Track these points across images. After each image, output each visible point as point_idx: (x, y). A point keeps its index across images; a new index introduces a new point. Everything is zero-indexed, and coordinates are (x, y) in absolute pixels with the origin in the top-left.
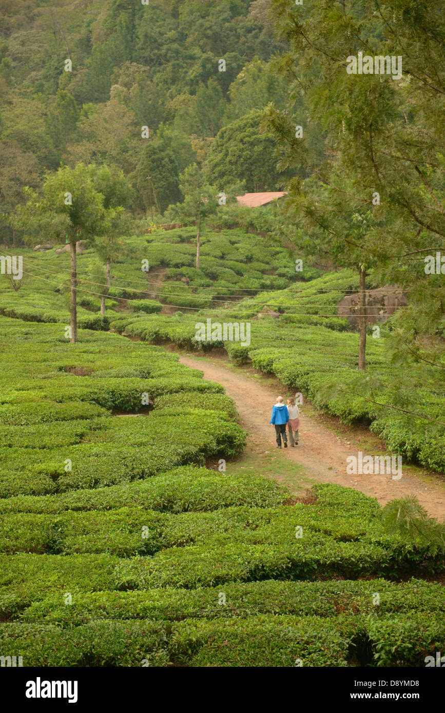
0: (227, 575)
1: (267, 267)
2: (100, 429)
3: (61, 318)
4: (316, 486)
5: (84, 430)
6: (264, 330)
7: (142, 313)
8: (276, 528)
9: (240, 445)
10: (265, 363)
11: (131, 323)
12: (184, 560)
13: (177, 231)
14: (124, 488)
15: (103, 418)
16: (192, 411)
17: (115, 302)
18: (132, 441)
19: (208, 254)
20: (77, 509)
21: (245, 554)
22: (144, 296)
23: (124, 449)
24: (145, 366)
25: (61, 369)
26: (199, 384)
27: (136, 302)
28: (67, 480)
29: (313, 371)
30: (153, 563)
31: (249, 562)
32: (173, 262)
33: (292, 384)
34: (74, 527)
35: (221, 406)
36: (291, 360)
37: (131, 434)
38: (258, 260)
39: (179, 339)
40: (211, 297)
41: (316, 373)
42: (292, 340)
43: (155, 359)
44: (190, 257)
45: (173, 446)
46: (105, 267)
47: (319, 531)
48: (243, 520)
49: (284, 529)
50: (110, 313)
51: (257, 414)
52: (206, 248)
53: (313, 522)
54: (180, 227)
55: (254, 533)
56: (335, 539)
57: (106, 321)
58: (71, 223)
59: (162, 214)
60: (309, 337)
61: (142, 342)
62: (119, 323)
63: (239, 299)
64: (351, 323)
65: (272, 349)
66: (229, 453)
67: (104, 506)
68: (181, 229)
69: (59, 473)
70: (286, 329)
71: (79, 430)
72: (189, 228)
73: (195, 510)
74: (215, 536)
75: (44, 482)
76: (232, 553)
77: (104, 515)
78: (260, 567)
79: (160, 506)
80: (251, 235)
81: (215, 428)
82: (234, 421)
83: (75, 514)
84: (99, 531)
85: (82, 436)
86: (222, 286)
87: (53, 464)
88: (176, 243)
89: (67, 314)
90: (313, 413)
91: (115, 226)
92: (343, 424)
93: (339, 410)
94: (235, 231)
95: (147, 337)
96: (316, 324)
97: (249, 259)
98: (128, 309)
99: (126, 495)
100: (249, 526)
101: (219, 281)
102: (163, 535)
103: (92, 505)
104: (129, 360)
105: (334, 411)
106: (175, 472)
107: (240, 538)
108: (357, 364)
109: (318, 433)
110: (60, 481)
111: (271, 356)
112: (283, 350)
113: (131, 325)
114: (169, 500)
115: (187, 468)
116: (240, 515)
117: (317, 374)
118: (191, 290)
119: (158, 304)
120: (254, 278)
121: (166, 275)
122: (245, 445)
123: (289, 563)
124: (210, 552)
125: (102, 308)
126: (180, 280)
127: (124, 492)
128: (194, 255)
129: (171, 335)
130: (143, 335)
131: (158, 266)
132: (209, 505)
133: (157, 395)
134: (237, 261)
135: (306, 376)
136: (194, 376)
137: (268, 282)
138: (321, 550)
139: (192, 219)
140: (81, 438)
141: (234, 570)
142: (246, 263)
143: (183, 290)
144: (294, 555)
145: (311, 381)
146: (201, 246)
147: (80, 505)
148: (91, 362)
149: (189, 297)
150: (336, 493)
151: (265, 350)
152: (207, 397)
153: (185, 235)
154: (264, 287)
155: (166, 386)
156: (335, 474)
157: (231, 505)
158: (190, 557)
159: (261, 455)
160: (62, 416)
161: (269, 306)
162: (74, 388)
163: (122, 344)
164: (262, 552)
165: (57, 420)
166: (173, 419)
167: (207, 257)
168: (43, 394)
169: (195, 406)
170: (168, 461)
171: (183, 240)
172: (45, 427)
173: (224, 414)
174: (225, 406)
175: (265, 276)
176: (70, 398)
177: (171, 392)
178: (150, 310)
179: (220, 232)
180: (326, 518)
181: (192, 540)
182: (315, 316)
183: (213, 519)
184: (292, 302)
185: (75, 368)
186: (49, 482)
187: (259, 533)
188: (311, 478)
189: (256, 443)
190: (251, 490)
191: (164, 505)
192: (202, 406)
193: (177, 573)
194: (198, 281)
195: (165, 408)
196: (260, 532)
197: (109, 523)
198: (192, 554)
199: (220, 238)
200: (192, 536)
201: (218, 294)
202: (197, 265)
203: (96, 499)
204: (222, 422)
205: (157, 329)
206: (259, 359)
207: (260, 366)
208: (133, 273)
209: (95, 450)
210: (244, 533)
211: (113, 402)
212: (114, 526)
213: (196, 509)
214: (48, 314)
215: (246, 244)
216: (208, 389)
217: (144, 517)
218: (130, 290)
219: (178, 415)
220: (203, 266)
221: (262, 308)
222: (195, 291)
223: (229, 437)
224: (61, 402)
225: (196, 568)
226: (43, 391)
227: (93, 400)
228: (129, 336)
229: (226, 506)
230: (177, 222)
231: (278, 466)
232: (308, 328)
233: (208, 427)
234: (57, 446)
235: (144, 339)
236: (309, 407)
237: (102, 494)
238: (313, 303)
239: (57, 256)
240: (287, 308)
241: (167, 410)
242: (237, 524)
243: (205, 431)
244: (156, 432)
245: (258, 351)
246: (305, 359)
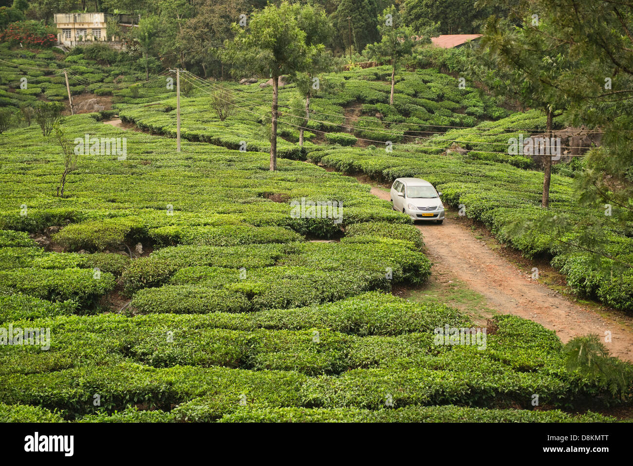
0: (409, 398)
1: (457, 106)
2: (294, 253)
3: (263, 147)
4: (497, 317)
5: (279, 253)
6: (451, 165)
7: (337, 145)
8: (457, 355)
9: (425, 273)
10: (452, 197)
11: (327, 154)
12: (368, 381)
13: (374, 69)
14: (314, 310)
15: (297, 243)
16: (381, 240)
17: (313, 134)
18: (323, 266)
19: (402, 92)
20: (269, 328)
21: (426, 379)
22: (340, 129)
23: (315, 273)
24: (338, 196)
25: (260, 195)
26: (388, 214)
27: (333, 135)
28: (261, 300)
29: (498, 206)
30: (339, 383)
31: (430, 387)
32: (368, 99)
33: (476, 217)
34: (266, 345)
35: (409, 236)
36: (478, 195)
37: (323, 259)
38: (449, 99)
39: (371, 172)
40: (402, 132)
41: (500, 208)
42: (478, 176)
43: (348, 189)
44: (384, 94)
45: (361, 273)
46: (304, 101)
47: (499, 360)
48: (425, 346)
49: (465, 357)
50: (307, 145)
51: (443, 244)
52: (399, 86)
53: (492, 351)
54: (376, 65)
55: (435, 359)
56: (513, 369)
57: (304, 151)
58: (274, 58)
59: (360, 53)
60: (495, 173)
61: (336, 173)
62: (315, 154)
63: (429, 135)
64: (536, 161)
65: (459, 183)
66: (415, 281)
67: (294, 326)
68: (377, 67)
69: (254, 293)
70: (473, 165)
71: (275, 253)
72: (385, 67)
73: (380, 334)
74: (398, 360)
75: (240, 300)
76: (414, 377)
77: (295, 334)
78: (440, 393)
79: (347, 329)
80: (443, 75)
81: (402, 257)
82: (420, 251)
83: (268, 332)
84: (289, 349)
85: (276, 258)
86: (414, 122)
87: (249, 284)
88: (372, 81)
89: (267, 143)
90: (496, 246)
91: (315, 62)
92: (525, 258)
93: (521, 244)
94: (428, 71)
95: (341, 168)
96: (502, 162)
97: (441, 98)
98: (324, 141)
99: (316, 316)
100: (431, 352)
101: (411, 118)
102: (349, 357)
103: (284, 324)
104: (323, 189)
105: (517, 246)
106: (363, 296)
107: (422, 363)
108: (540, 201)
109: (501, 265)
110: (255, 300)
111: (458, 191)
112: (470, 185)
113: (327, 156)
114: (356, 324)
115: (374, 293)
116: (422, 341)
117: (502, 209)
118: (384, 125)
119: (353, 137)
120: (445, 116)
121: (361, 110)
122: (430, 274)
123: (468, 390)
124: (392, 375)
125: (300, 139)
126: (374, 115)
127: (314, 314)
128: (388, 92)
129: (364, 167)
130: (337, 166)
131: (354, 101)
132: (394, 330)
133: (349, 223)
134: (429, 99)
135: (491, 211)
136: (384, 206)
137: (458, 120)
138: (499, 379)
139: (387, 58)
140: (276, 261)
141: (415, 394)
142: (437, 101)
143: (377, 125)
144: (474, 382)
145: (495, 215)
146: (395, 84)
147: (272, 323)
148: (288, 189)
149: (382, 131)
150: (516, 324)
151: (452, 184)
152: (396, 227)
153: (381, 73)
154: (453, 125)
155: (357, 215)
156: (516, 306)
157: (414, 331)
158: (374, 379)
159: (445, 284)
160: (259, 239)
161: (457, 142)
162: (271, 213)
163: (317, 174)
164: (443, 378)
165: (254, 243)
166: (362, 246)
167: (400, 95)
168: (242, 218)
169: (384, 235)
170: (356, 286)
171: (378, 78)
172: (243, 249)
173: (411, 244)
174: (412, 236)
175: (455, 115)
176: (268, 223)
177: (362, 221)
178: (345, 143)
179: (414, 71)
180: (505, 348)
181: (376, 362)
182: (501, 154)
183: (396, 344)
184: (480, 140)
185: (273, 194)
186: (244, 300)
187: (440, 359)
188: (492, 309)
189: (441, 273)
190: (434, 317)
191: (351, 328)
192: (390, 235)
193: (361, 394)
194: (391, 117)
195: (356, 235)
196: (442, 358)
197: (299, 342)
198: (376, 376)
199: (413, 77)
200: (376, 358)
201: (410, 129)
202: (391, 102)
203: (288, 318)
204: (409, 251)
205: (351, 161)
206: (446, 193)
207: (447, 200)
208: (331, 107)
209: (288, 273)
210: (426, 359)
211: (307, 227)
212: (303, 345)
213: (381, 332)
214: (250, 143)
215: (438, 83)
216: (397, 219)
217: (332, 338)
218: (327, 123)
219: (368, 243)
220: (397, 103)
221: (450, 145)
222: (388, 126)
223: (415, 266)
224: (258, 226)
225: (379, 389)
226: (243, 215)
227: (289, 225)
228: (325, 167)
229: (410, 331)
230: (374, 60)
231: (461, 295)
232: (495, 165)
233: (395, 255)
234: (254, 267)
235: (338, 170)
236: (493, 240)
237: (293, 315)
238: (500, 141)
239: (261, 89)
240: (474, 146)
241: (357, 238)
242: (419, 350)
243: (393, 259)
244: (346, 258)
245: (445, 185)
246: (490, 194)
